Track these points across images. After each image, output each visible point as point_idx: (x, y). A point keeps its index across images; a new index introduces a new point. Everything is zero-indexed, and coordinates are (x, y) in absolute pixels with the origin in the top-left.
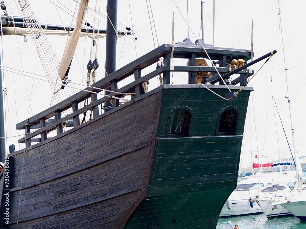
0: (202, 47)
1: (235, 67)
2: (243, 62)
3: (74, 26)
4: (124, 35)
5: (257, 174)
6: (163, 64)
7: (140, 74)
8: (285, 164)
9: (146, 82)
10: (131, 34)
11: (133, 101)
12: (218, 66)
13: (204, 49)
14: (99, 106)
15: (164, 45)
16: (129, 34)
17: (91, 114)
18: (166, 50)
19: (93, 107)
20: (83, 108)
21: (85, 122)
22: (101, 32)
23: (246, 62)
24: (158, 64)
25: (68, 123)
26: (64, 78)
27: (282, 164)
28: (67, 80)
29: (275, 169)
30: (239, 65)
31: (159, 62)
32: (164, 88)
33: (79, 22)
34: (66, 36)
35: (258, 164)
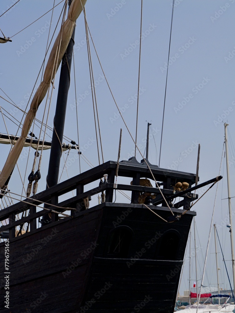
0: (148, 167)
1: (179, 190)
2: (188, 186)
3: (19, 135)
4: (68, 149)
5: (195, 305)
6: (107, 181)
7: (82, 189)
8: (224, 296)
9: (88, 198)
10: (75, 149)
11: (73, 216)
12: (162, 187)
13: (150, 169)
14: (37, 219)
15: (109, 162)
16: (73, 148)
17: (28, 227)
18: (111, 167)
19: (31, 220)
20: (20, 220)
21: (21, 234)
22: (46, 144)
23: (190, 186)
24: (101, 180)
25: (3, 234)
26: (3, 187)
27: (221, 296)
28: (6, 189)
29: (213, 301)
30: (183, 189)
31: (103, 179)
32: (106, 206)
33: (25, 132)
34: (10, 145)
35: (196, 294)
